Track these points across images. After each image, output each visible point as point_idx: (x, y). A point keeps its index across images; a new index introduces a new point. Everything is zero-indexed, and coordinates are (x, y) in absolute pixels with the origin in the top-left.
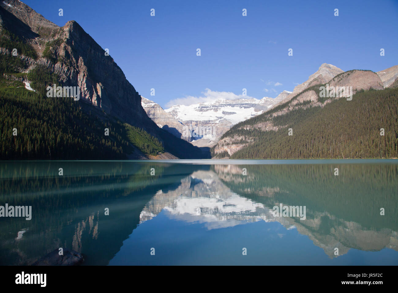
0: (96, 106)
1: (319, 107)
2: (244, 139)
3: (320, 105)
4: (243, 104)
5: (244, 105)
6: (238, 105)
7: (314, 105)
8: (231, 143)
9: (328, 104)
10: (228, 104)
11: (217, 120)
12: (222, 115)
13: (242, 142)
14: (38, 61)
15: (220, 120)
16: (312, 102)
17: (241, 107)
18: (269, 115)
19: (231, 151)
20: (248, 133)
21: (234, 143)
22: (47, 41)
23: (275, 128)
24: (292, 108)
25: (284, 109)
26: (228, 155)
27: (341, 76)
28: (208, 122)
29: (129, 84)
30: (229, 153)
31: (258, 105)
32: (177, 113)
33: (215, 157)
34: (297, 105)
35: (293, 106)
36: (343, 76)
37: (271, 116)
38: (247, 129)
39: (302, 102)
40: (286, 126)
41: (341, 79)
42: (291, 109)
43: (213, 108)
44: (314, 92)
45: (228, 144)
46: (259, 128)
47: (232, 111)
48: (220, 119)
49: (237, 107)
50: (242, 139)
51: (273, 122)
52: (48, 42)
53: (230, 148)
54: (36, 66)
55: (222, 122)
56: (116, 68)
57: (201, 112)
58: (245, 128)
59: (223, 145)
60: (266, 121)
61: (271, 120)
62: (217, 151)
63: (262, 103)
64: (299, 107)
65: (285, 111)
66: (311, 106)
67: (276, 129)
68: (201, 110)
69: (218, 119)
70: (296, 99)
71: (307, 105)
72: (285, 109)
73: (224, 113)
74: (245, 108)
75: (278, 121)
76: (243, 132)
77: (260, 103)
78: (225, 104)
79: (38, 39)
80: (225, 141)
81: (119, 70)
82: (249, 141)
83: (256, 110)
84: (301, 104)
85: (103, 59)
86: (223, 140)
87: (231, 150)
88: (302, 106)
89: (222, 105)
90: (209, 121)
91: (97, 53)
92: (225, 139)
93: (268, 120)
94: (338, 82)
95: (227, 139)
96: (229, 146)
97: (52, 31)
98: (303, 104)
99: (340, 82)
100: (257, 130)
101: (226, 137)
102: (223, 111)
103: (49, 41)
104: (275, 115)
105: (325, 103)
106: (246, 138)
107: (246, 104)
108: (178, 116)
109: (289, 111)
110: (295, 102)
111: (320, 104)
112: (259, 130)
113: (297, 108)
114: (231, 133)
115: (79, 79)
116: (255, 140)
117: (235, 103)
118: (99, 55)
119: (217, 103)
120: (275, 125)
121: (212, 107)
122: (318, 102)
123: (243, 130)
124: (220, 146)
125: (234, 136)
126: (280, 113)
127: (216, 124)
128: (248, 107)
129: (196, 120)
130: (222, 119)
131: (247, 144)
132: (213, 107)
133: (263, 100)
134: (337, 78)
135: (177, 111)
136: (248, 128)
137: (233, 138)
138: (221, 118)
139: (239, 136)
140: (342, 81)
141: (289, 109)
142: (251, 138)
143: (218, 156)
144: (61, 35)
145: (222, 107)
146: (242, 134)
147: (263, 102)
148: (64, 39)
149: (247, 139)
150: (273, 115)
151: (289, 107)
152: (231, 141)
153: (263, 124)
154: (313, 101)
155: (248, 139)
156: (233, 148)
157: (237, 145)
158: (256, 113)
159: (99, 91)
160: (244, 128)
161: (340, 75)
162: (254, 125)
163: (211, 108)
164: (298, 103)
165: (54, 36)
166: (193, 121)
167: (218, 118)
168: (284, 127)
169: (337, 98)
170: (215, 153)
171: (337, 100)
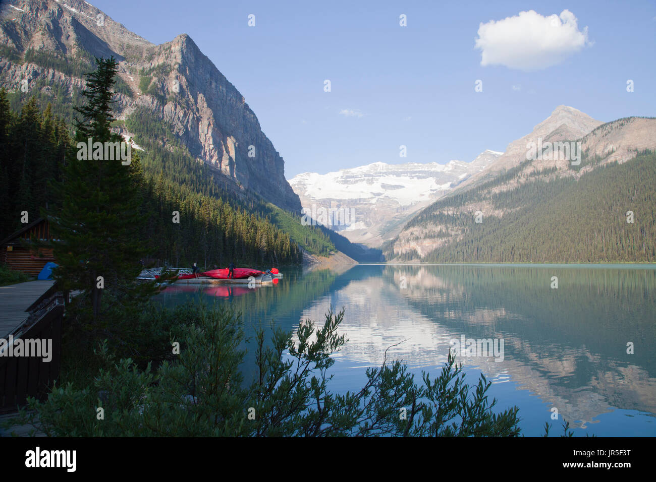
0: (229, 175)
1: (572, 177)
2: (444, 231)
3: (573, 175)
4: (416, 172)
5: (417, 174)
6: (406, 173)
7: (562, 176)
8: (422, 236)
9: (586, 174)
10: (390, 171)
11: (373, 198)
12: (381, 190)
13: (440, 235)
14: (138, 100)
15: (379, 199)
16: (558, 169)
17: (413, 177)
18: (485, 191)
19: (422, 249)
20: (452, 220)
21: (428, 236)
22: (139, 68)
23: (497, 212)
24: (525, 179)
25: (510, 182)
26: (418, 257)
27: (608, 126)
28: (358, 202)
29: (265, 139)
30: (419, 252)
31: (442, 173)
32: (305, 187)
33: (396, 258)
34: (533, 174)
35: (526, 177)
36: (612, 127)
37: (489, 193)
38: (448, 213)
39: (541, 169)
40: (518, 209)
41: (609, 132)
42: (523, 180)
43: (366, 178)
45: (417, 238)
46: (468, 213)
47: (397, 184)
48: (377, 197)
49: (405, 176)
50: (441, 231)
51: (493, 202)
52: (141, 68)
53: (422, 244)
54: (135, 109)
55: (382, 202)
56: (248, 112)
57: (346, 185)
58: (446, 213)
59: (408, 240)
60: (480, 200)
61: (490, 198)
62: (398, 250)
63: (448, 171)
64: (536, 179)
65: (512, 184)
66: (557, 177)
67: (499, 213)
68: (345, 182)
69: (374, 196)
70: (531, 165)
71: (550, 174)
72: (512, 181)
73: (384, 186)
74: (419, 178)
75: (500, 200)
76: (441, 219)
77: (444, 171)
78: (385, 171)
79: (126, 64)
80: (412, 234)
81: (253, 116)
82: (453, 233)
83: (438, 183)
84: (538, 173)
85: (229, 98)
86: (408, 232)
87: (423, 247)
88: (540, 176)
89: (381, 173)
90: (360, 200)
91: (221, 88)
92: (412, 229)
93: (485, 199)
94: (603, 136)
95: (416, 230)
96: (420, 241)
97: (145, 50)
98: (542, 173)
99: (606, 137)
100: (466, 216)
101: (414, 225)
102: (383, 184)
103: (144, 68)
104: (496, 190)
105: (582, 173)
106: (447, 228)
107: (420, 172)
108: (306, 191)
109: (519, 185)
110: (529, 170)
111: (572, 173)
112: (469, 215)
113: (532, 179)
114: (422, 220)
115: (200, 131)
116: (463, 231)
117: (401, 170)
118: (223, 90)
119: (372, 171)
120: (497, 208)
121: (363, 176)
122: (570, 170)
123: (441, 215)
124: (403, 241)
125: (427, 224)
126: (504, 188)
127: (371, 204)
128: (424, 177)
129: (338, 198)
130: (381, 197)
131: (450, 238)
132: (365, 176)
133: (449, 166)
134: (600, 131)
135: (306, 182)
136: (451, 213)
137: (426, 228)
138: (379, 194)
139: (436, 225)
140: (610, 134)
141: (520, 180)
142: (456, 228)
143: (400, 257)
144: (167, 58)
145: (380, 176)
146: (441, 222)
147: (450, 169)
148: (173, 64)
149: (449, 229)
150: (493, 191)
151: (519, 178)
152: (422, 233)
153: (475, 206)
154: (560, 169)
155: (452, 230)
156: (427, 245)
157: (433, 240)
158: (439, 186)
159: (232, 150)
160: (443, 212)
161: (605, 125)
162: (460, 207)
163: (362, 178)
164: (534, 171)
165: (151, 58)
166: (333, 200)
167: (374, 194)
168: (513, 210)
169: (603, 163)
170: (395, 252)
171: (602, 167)
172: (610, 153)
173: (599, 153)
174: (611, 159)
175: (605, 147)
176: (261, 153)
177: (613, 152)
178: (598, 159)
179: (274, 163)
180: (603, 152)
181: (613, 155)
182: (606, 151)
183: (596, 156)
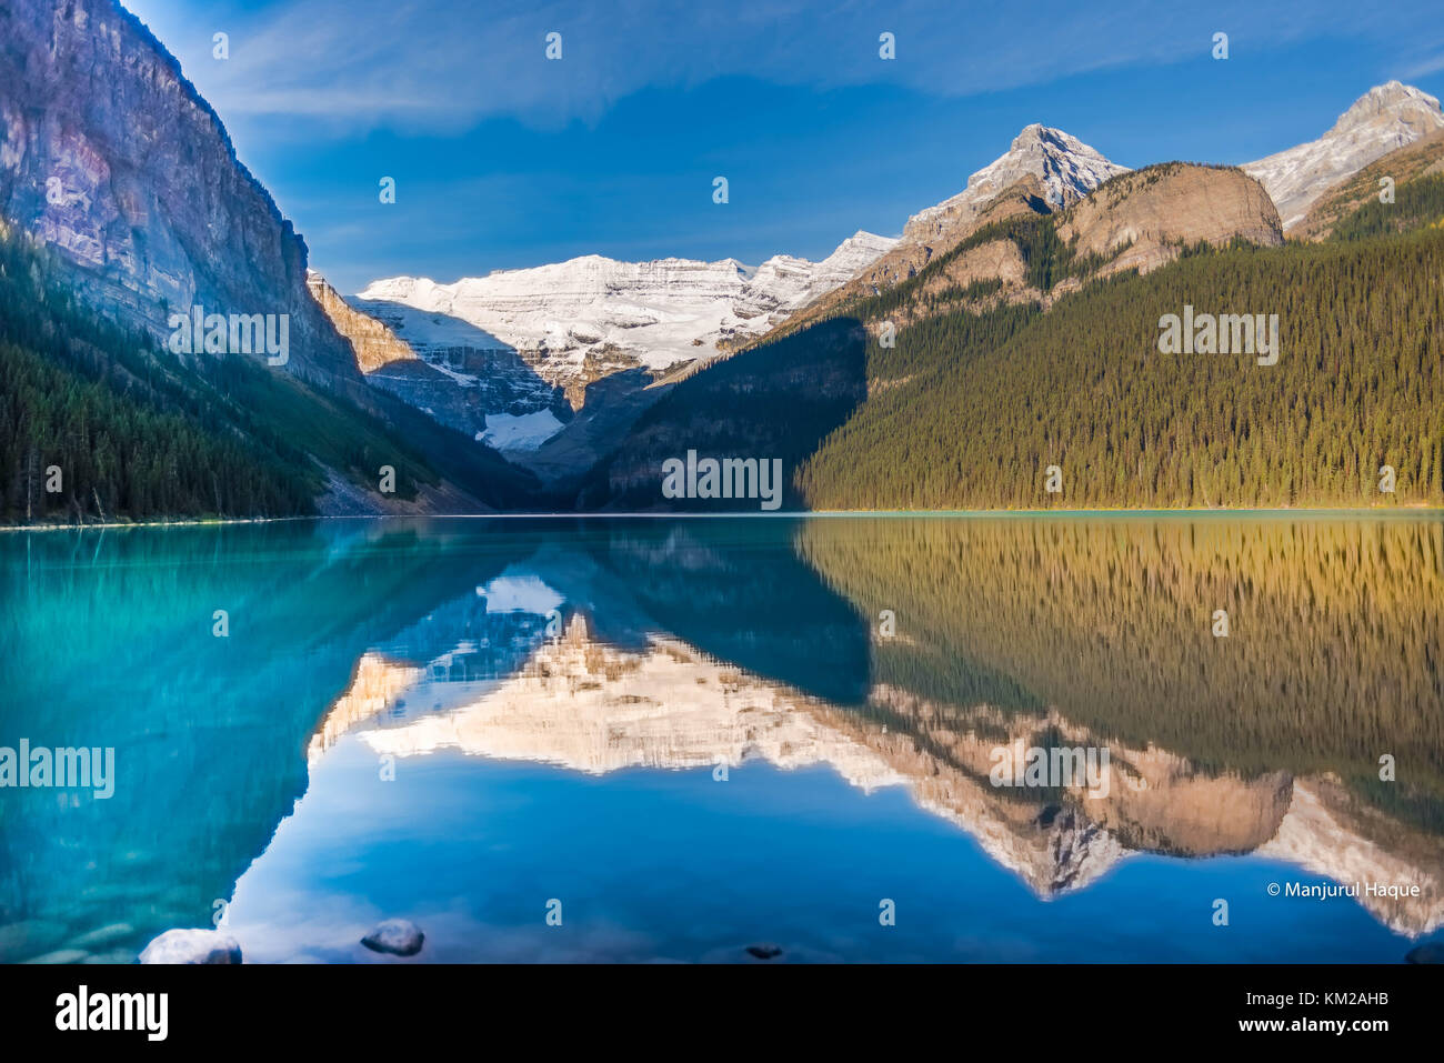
1: (1035, 306)
2: (731, 433)
3: (1039, 299)
7: (1016, 300)
9: (1066, 296)
13: (722, 443)
15: (591, 349)
16: (1004, 286)
23: (857, 387)
24: (927, 308)
25: (892, 313)
27: (1122, 183)
34: (946, 296)
35: (930, 302)
36: (1129, 185)
38: (742, 390)
39: (965, 284)
40: (906, 381)
41: (1124, 198)
42: (921, 311)
44: (1013, 246)
46: (792, 389)
48: (589, 346)
50: (725, 431)
51: (849, 362)
56: (193, 105)
58: (736, 387)
59: (641, 454)
60: (819, 358)
61: (842, 353)
62: (619, 479)
64: (952, 306)
65: (897, 321)
66: (1002, 304)
69: (583, 345)
70: (942, 273)
71: (985, 297)
72: (896, 313)
80: (653, 440)
81: (208, 116)
82: (753, 438)
83: (740, 312)
84: (959, 294)
86: (642, 433)
88: (964, 302)
91: (104, 28)
92: (653, 429)
93: (831, 355)
94: (1110, 208)
98: (967, 292)
99: (1117, 209)
100: (784, 395)
101: (657, 420)
105: (1057, 293)
106: (739, 426)
109: (914, 323)
110: (938, 286)
111: (1037, 295)
112: (792, 395)
113: (945, 308)
114: (680, 405)
118: (110, 37)
122: (1030, 287)
123: (726, 394)
124: (633, 459)
125: (688, 419)
134: (1104, 193)
136: (748, 388)
137: (686, 425)
138: (593, 341)
139: (711, 418)
140: (1124, 204)
141: (916, 311)
142: (759, 427)
143: (623, 500)
146: (724, 412)
149: (743, 431)
150: (850, 335)
151: (914, 303)
152: (677, 438)
153: (808, 372)
154: (1009, 284)
155: (749, 431)
158: (742, 321)
160: (731, 386)
161: (1115, 180)
162: (772, 375)
164: (949, 288)
167: (583, 340)
168: (895, 384)
169: (1104, 272)
170: (612, 486)
171: (1103, 282)
172: (1123, 249)
173: (1098, 247)
174: (1123, 264)
175: (1112, 233)
176: (238, 220)
177: (1130, 244)
178: (1096, 261)
179: (278, 252)
180: (1107, 244)
181: (1128, 253)
182: (1114, 244)
183: (1093, 255)
